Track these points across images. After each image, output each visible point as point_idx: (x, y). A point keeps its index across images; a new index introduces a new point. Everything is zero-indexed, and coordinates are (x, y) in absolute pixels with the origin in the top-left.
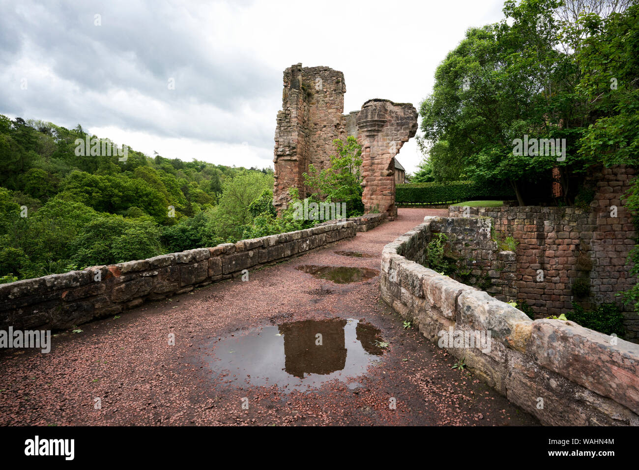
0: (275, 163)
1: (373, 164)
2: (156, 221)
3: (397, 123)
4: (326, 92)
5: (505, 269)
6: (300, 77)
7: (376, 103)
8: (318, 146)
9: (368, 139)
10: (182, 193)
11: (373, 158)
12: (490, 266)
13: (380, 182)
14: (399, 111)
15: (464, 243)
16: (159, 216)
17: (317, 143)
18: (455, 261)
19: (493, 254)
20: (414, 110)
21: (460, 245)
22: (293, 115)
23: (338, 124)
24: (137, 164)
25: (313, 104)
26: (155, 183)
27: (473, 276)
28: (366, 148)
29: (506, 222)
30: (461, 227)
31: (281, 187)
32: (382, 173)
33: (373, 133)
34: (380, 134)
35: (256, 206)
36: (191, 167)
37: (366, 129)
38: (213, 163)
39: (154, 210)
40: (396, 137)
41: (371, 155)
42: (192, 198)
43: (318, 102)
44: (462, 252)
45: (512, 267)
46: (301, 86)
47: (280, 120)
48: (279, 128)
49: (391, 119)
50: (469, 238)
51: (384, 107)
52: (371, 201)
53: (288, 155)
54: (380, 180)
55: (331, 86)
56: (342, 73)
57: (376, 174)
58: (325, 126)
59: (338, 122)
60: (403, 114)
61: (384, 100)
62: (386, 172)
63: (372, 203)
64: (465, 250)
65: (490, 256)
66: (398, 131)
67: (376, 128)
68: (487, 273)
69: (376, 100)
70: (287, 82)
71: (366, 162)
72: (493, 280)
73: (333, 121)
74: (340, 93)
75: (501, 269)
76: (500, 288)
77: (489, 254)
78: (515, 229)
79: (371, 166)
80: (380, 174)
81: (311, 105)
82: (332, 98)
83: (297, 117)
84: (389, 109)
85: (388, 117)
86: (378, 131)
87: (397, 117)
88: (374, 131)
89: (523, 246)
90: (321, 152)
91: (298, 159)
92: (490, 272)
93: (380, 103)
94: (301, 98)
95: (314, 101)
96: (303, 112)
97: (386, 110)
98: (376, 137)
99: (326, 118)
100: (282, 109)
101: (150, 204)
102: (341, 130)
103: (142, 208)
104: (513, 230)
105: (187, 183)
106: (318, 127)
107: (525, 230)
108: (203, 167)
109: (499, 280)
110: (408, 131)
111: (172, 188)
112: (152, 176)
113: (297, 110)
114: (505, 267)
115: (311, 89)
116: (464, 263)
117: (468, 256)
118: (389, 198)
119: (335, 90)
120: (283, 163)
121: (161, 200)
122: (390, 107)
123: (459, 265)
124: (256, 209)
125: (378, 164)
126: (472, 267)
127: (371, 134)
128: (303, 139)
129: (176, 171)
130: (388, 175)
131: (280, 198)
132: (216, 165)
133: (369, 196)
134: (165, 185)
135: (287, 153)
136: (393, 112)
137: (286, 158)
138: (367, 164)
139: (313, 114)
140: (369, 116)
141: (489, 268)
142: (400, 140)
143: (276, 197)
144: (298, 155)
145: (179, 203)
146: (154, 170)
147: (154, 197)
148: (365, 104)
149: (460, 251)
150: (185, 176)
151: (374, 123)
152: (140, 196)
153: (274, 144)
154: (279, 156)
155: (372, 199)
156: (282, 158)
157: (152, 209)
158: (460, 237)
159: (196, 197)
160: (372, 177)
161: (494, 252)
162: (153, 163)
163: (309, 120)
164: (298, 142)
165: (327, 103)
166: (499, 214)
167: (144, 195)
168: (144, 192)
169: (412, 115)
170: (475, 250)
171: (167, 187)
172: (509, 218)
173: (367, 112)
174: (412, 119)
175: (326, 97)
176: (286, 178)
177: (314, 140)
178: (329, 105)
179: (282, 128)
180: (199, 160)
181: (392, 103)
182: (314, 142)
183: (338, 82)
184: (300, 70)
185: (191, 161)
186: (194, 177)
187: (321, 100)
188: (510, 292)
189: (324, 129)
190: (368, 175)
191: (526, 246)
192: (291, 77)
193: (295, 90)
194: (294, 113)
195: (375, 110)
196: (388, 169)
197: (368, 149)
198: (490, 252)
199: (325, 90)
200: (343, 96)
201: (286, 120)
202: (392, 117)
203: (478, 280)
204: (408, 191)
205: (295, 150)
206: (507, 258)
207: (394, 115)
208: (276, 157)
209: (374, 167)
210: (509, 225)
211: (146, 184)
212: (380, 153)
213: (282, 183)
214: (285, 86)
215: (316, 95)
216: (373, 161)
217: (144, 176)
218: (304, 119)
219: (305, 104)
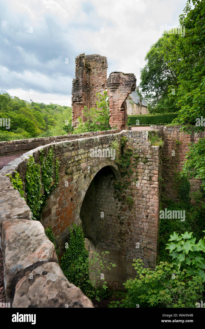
0: (72, 105)
1: (114, 105)
2: (30, 135)
3: (125, 84)
4: (98, 68)
5: (154, 154)
6: (84, 61)
7: (115, 74)
8: (94, 96)
9: (112, 92)
10: (44, 121)
11: (114, 102)
12: (147, 153)
13: (117, 114)
14: (126, 78)
15: (136, 142)
16: (32, 132)
17: (94, 95)
18: (132, 151)
19: (148, 147)
20: (134, 77)
21: (135, 143)
22: (80, 81)
23: (104, 85)
24: (21, 107)
25: (91, 74)
26: (30, 116)
27: (140, 157)
28: (111, 97)
29: (176, 133)
30: (135, 135)
31: (76, 117)
32: (118, 109)
33: (114, 90)
34: (117, 90)
35: (66, 127)
36: (49, 107)
37: (110, 88)
38: (61, 105)
39: (29, 129)
40: (125, 91)
41: (113, 101)
42: (49, 123)
43: (94, 73)
44: (135, 147)
45: (157, 153)
46: (85, 65)
47: (74, 83)
48: (74, 87)
49: (123, 82)
50: (139, 140)
51: (119, 76)
52: (113, 123)
53: (78, 101)
54: (117, 113)
55: (100, 65)
56: (106, 57)
57: (115, 110)
58: (97, 86)
59: (103, 83)
60: (128, 79)
61: (119, 72)
62: (120, 109)
63: (114, 124)
64: (137, 145)
65: (147, 149)
66: (126, 88)
67: (115, 87)
68: (146, 156)
69: (115, 73)
70: (77, 63)
71: (111, 104)
72: (148, 159)
73: (101, 83)
74: (105, 68)
75: (152, 154)
76: (152, 163)
77: (147, 147)
78: (180, 137)
79: (113, 106)
80: (117, 110)
81: (90, 75)
82: (100, 71)
83: (82, 82)
84: (121, 77)
85: (121, 81)
86: (116, 88)
87: (125, 81)
88: (114, 88)
89: (184, 145)
90: (96, 99)
91: (83, 103)
92: (147, 156)
93: (117, 74)
94: (85, 71)
95: (92, 73)
96: (86, 79)
97: (120, 77)
98: (115, 91)
99: (98, 82)
100: (75, 78)
101: (27, 127)
102: (105, 88)
103: (24, 129)
104: (179, 137)
105: (46, 116)
106: (94, 86)
107: (185, 137)
108: (56, 107)
109: (151, 159)
110: (130, 88)
111: (39, 118)
112: (28, 113)
113: (82, 78)
114: (153, 153)
115: (91, 66)
116: (136, 152)
117: (138, 149)
118: (121, 122)
119: (102, 67)
120: (76, 105)
121: (33, 124)
122: (122, 76)
123: (134, 152)
124: (66, 128)
125: (116, 105)
126: (140, 153)
127: (113, 90)
128: (86, 93)
129: (41, 110)
130: (121, 110)
131: (75, 122)
132: (62, 106)
133: (112, 121)
134: (35, 117)
135: (78, 100)
136: (123, 79)
137: (77, 103)
138: (111, 105)
139: (92, 80)
140: (112, 81)
141: (147, 154)
142: (127, 93)
143: (73, 122)
144: (83, 101)
145: (43, 125)
146: (30, 109)
147: (29, 123)
148: (110, 74)
149: (135, 146)
150: (46, 112)
151: (114, 84)
152: (22, 123)
153: (72, 96)
154: (74, 102)
155: (114, 123)
156: (75, 103)
157: (28, 129)
158: (135, 140)
159: (52, 122)
160: (114, 112)
161: (149, 146)
162: (30, 106)
163: (89, 83)
164: (83, 95)
165: (98, 74)
166: (173, 129)
167: (24, 122)
168: (24, 121)
169: (133, 80)
170: (141, 145)
171: (36, 118)
172: (178, 131)
173: (110, 79)
174: (133, 82)
175: (98, 71)
176: (78, 113)
177: (92, 93)
178: (99, 75)
179: (75, 88)
180: (53, 103)
181: (123, 74)
182: (93, 94)
183: (103, 63)
184: (84, 57)
185: (49, 104)
186: (51, 112)
187: (95, 72)
188: (156, 165)
189: (97, 87)
190: (112, 111)
191: (185, 145)
192: (79, 61)
193: (81, 68)
194: (81, 80)
195: (114, 77)
196: (121, 107)
197: (112, 98)
198: (148, 146)
199: (97, 67)
200: (106, 70)
201: (77, 84)
202: (123, 81)
203: (142, 159)
204: (144, 118)
205: (81, 99)
206: (155, 149)
207: (124, 80)
208: (72, 102)
209: (115, 106)
210: (178, 134)
211: (25, 116)
212: (117, 99)
213: (76, 115)
214: (77, 66)
215: (93, 70)
216: (114, 104)
217: (24, 113)
218: (87, 83)
219: (87, 75)
